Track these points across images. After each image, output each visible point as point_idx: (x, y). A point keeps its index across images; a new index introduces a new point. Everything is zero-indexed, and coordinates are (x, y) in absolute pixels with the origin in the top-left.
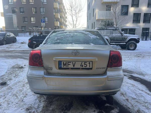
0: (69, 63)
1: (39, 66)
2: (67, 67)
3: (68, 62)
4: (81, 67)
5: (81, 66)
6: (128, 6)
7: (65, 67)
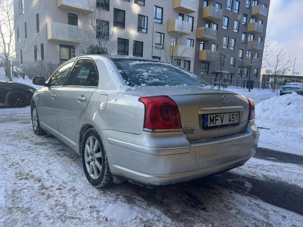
0: (217, 118)
1: (174, 127)
2: (215, 125)
3: (216, 116)
4: (229, 123)
5: (229, 121)
6: (108, 23)
7: (212, 125)
